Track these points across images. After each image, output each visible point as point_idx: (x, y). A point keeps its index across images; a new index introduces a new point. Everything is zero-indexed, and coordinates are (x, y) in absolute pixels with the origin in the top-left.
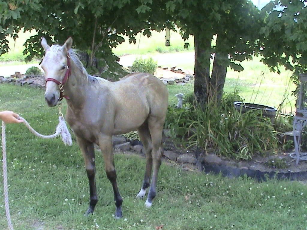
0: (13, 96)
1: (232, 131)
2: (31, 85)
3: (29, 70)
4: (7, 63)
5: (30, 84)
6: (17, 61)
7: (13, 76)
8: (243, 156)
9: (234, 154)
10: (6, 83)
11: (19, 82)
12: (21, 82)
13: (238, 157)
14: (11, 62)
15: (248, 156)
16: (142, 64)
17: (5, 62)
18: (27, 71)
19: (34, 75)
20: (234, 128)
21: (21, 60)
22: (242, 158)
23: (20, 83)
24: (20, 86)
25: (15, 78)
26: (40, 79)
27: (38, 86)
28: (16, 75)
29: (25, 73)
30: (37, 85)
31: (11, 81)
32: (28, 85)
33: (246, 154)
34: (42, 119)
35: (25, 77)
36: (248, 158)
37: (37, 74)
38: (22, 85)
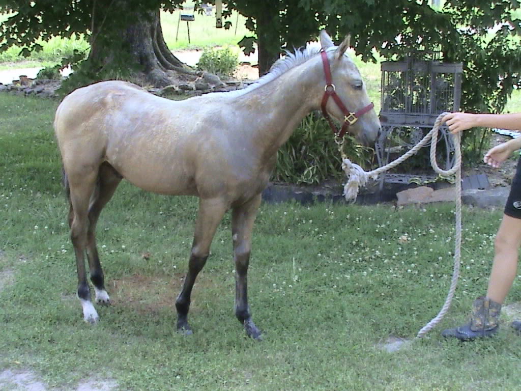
0: (9, 110)
1: (298, 146)
2: (40, 94)
3: (41, 72)
4: (18, 63)
5: (39, 92)
6: (34, 60)
7: (15, 82)
8: (306, 179)
9: (295, 177)
10: (3, 93)
11: (22, 90)
12: (24, 90)
13: (299, 180)
14: (23, 62)
15: (314, 179)
16: (213, 58)
17: (14, 63)
18: (38, 74)
19: (48, 80)
20: (302, 141)
21: (40, 59)
22: (304, 181)
23: (23, 93)
24: (24, 96)
25: (19, 85)
26: (55, 85)
27: (50, 95)
28: (20, 81)
29: (35, 76)
30: (48, 94)
31: (10, 90)
32: (35, 94)
33: (311, 176)
34: (41, 140)
35: (34, 82)
36: (313, 181)
37: (54, 78)
38: (27, 94)
